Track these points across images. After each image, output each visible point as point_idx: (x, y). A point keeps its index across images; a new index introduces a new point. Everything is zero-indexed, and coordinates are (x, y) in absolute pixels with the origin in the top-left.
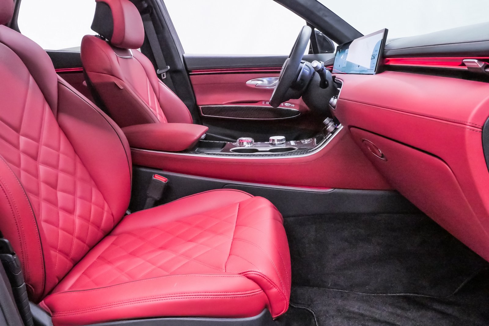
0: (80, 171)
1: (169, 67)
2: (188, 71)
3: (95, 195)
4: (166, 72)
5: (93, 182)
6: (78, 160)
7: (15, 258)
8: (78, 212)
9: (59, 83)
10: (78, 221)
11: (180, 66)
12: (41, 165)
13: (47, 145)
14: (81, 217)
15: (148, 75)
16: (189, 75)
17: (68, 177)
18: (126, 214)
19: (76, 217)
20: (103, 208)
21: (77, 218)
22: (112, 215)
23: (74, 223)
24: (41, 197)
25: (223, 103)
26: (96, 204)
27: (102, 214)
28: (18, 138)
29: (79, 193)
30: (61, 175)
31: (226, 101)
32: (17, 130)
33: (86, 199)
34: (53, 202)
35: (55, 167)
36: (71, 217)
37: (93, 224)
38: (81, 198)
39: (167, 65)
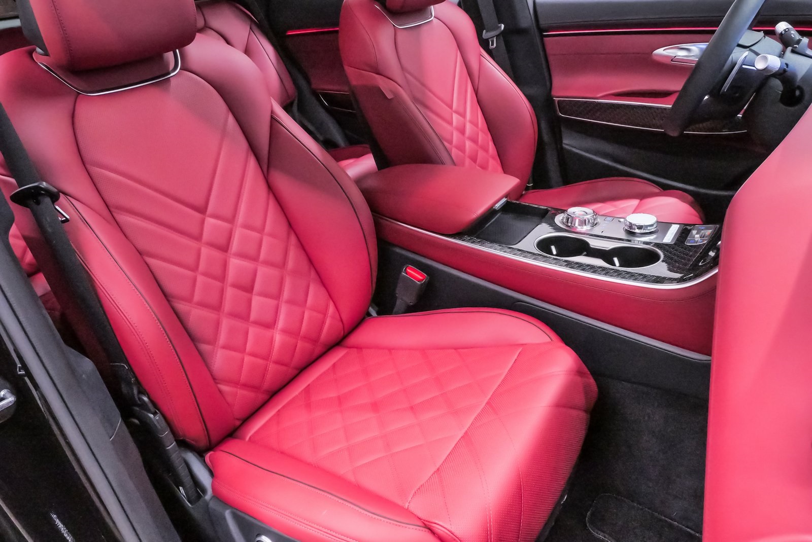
0: (294, 257)
1: (503, 26)
2: (541, 30)
3: (315, 294)
4: (497, 36)
5: (313, 273)
6: (293, 239)
7: (157, 418)
8: (281, 324)
9: (274, 120)
10: (278, 338)
11: (526, 20)
12: (233, 258)
13: (247, 226)
14: (285, 331)
15: (460, 46)
16: (542, 37)
17: (274, 272)
18: (369, 314)
19: (277, 333)
20: (325, 314)
21: (279, 334)
22: (342, 320)
23: (272, 341)
24: (224, 310)
25: (599, 96)
26: (313, 309)
27: (323, 323)
28: (203, 222)
29: (286, 294)
30: (262, 271)
31: (606, 91)
32: (202, 210)
33: (298, 302)
34: (243, 316)
35: (255, 259)
36: (268, 333)
37: (306, 338)
38: (290, 302)
39: (500, 22)
